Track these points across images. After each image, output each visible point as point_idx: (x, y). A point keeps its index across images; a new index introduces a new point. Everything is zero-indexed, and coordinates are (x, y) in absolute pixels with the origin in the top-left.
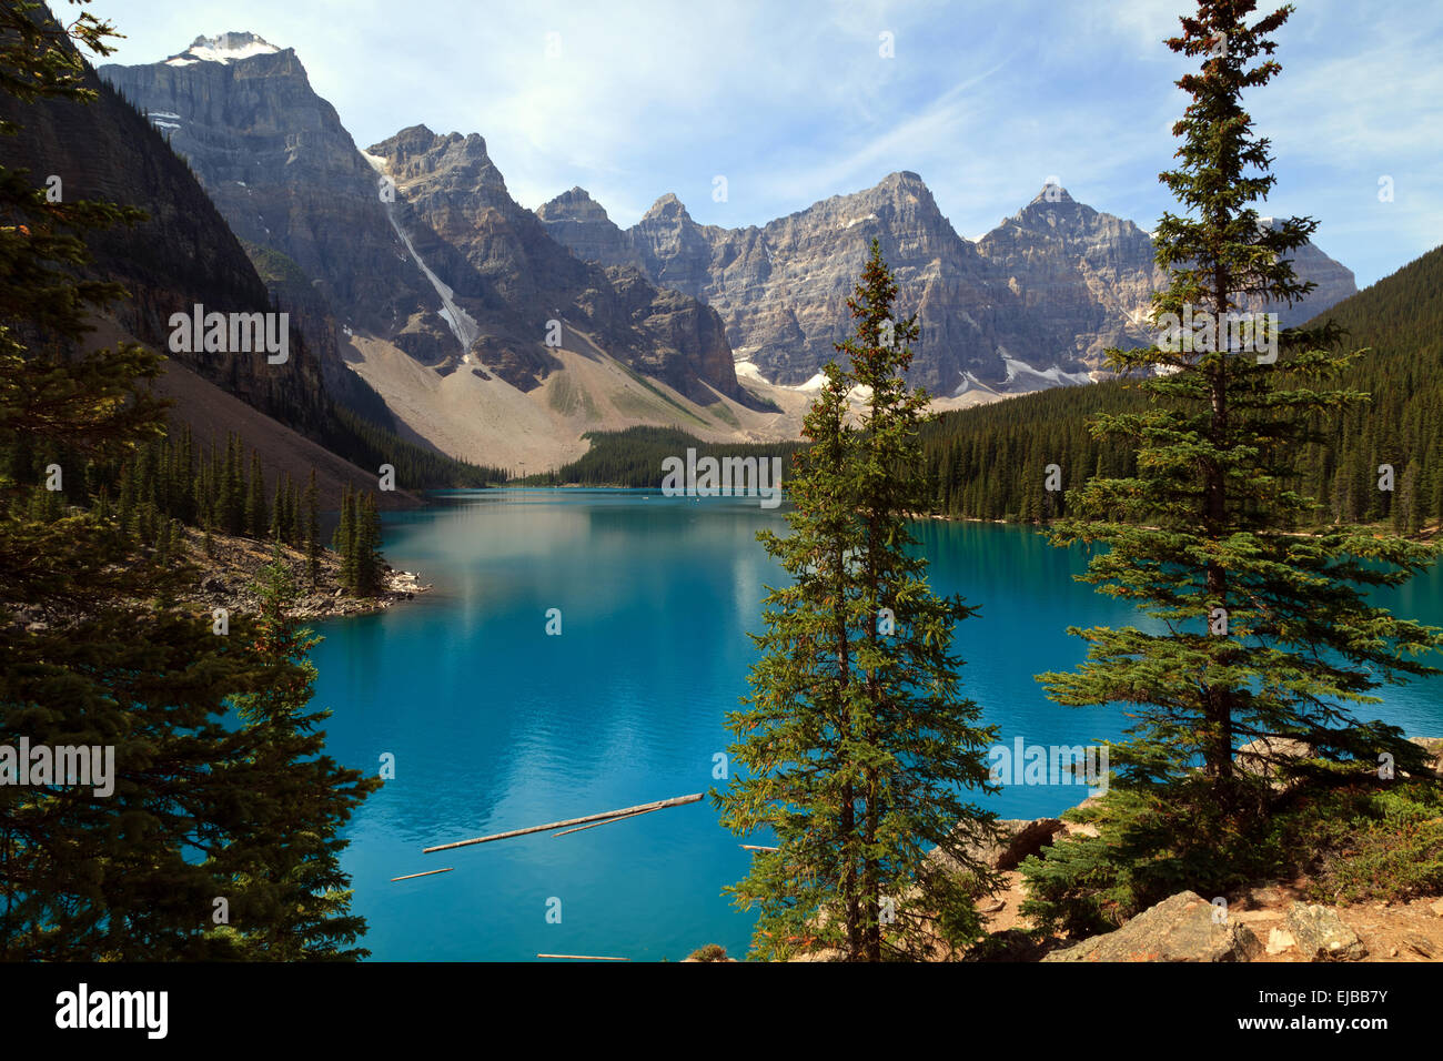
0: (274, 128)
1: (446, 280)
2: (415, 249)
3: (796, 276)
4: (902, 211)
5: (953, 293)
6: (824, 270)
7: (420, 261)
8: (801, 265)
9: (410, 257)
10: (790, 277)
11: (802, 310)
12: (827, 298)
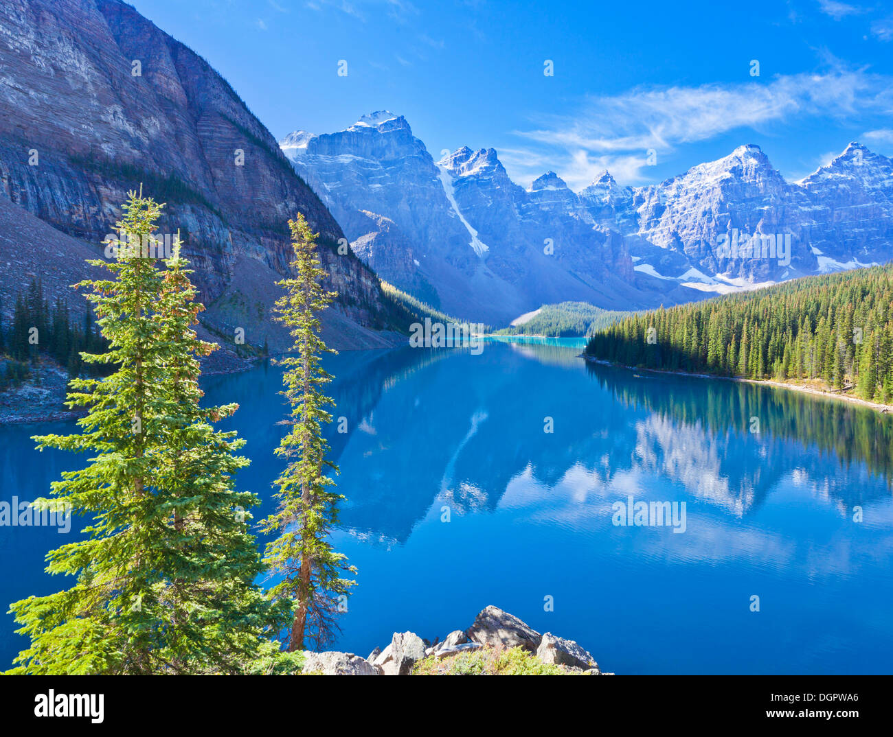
0: (393, 156)
1: (475, 226)
2: (460, 211)
3: (678, 212)
4: (747, 169)
5: (780, 216)
6: (696, 207)
7: (461, 217)
8: (680, 206)
9: (456, 216)
10: (674, 213)
11: (681, 232)
12: (697, 224)
